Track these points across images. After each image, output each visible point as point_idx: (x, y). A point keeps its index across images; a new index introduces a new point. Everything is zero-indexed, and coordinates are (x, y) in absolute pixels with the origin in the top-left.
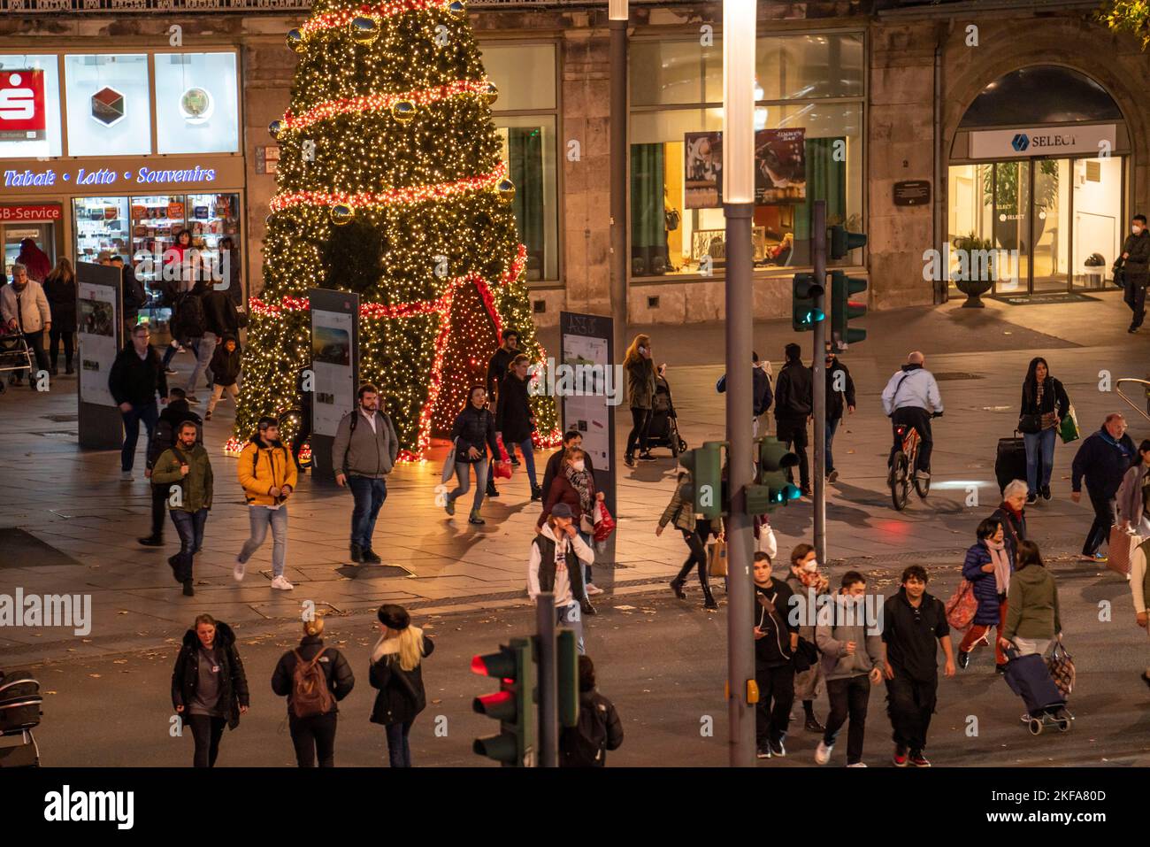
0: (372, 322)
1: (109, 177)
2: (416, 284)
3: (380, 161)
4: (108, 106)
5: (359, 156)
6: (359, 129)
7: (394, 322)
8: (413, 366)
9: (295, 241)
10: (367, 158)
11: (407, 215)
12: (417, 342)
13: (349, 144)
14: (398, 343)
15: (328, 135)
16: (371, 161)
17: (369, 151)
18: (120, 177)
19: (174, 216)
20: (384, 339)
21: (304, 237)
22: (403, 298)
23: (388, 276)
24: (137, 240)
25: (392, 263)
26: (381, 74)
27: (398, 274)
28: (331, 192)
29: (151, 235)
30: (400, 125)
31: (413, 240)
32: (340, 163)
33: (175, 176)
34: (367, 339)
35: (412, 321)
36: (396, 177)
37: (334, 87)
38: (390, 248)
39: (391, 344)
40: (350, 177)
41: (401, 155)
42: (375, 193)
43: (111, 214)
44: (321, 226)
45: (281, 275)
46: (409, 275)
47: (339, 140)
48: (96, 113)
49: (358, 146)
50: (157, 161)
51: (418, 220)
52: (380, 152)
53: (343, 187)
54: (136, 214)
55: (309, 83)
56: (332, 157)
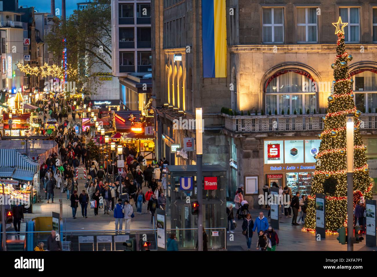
0: (334, 201)
1: (294, 168)
2: (344, 192)
3: (336, 164)
4: (294, 152)
5: (332, 163)
6: (332, 156)
7: (339, 201)
8: (343, 211)
9: (318, 182)
10: (334, 163)
11: (342, 176)
12: (344, 206)
13: (330, 160)
14: (339, 206)
15: (326, 158)
16: (334, 164)
17: (334, 161)
18: (296, 168)
19: (309, 177)
20: (336, 205)
21: (320, 182)
22: (341, 196)
23: (337, 190)
24: (300, 182)
25: (338, 187)
26: (338, 144)
27: (340, 190)
28: (326, 171)
29: (303, 181)
30: (341, 156)
31: (344, 182)
32: (328, 164)
33: (309, 168)
34: (332, 205)
35: (343, 201)
36: (340, 168)
37: (327, 147)
38: (338, 184)
39: (338, 206)
40: (330, 167)
41: (341, 162)
42: (335, 171)
43: (294, 177)
44: (323, 179)
45: (314, 190)
46: (342, 190)
47: (328, 159)
48: (291, 154)
49: (332, 160)
50: (305, 164)
51: (345, 178)
52: (336, 162)
53: (328, 170)
54: (299, 176)
55: (322, 146)
56: (326, 163)
